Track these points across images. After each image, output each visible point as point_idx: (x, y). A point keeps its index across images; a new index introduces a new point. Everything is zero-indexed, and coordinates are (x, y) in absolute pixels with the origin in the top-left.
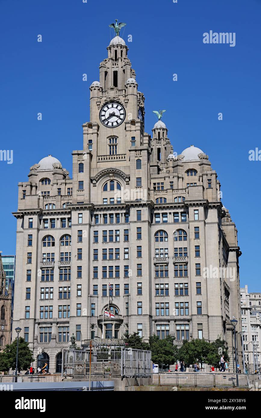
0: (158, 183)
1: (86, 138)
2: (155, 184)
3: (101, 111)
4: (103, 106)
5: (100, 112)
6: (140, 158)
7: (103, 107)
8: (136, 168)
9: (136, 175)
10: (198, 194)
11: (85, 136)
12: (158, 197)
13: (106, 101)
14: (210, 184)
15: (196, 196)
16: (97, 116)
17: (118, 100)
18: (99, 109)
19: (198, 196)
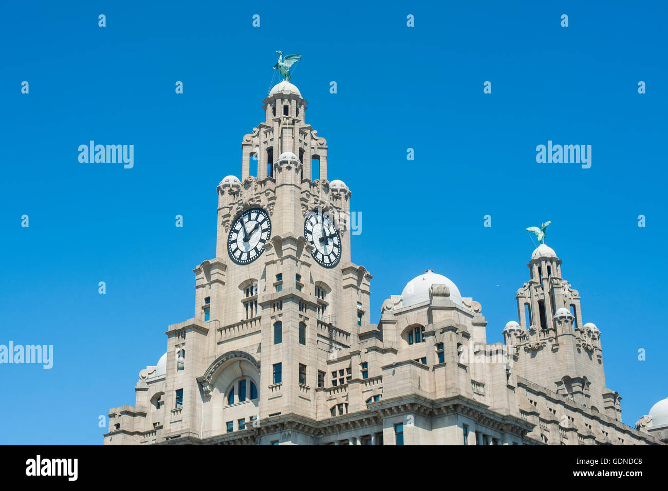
0: (342, 372)
1: (201, 294)
2: (334, 374)
3: (230, 232)
4: (234, 223)
5: (230, 235)
6: (280, 319)
7: (234, 225)
8: (273, 342)
9: (272, 357)
10: (402, 382)
11: (199, 291)
12: (335, 402)
13: (239, 210)
14: (441, 355)
15: (397, 388)
16: (223, 244)
17: (258, 203)
18: (226, 232)
19: (403, 388)
